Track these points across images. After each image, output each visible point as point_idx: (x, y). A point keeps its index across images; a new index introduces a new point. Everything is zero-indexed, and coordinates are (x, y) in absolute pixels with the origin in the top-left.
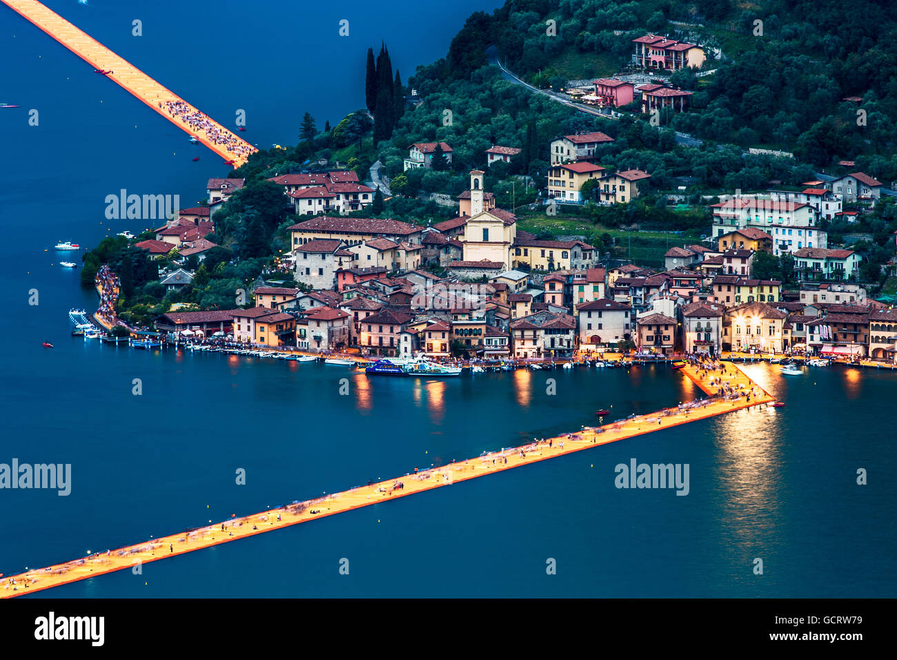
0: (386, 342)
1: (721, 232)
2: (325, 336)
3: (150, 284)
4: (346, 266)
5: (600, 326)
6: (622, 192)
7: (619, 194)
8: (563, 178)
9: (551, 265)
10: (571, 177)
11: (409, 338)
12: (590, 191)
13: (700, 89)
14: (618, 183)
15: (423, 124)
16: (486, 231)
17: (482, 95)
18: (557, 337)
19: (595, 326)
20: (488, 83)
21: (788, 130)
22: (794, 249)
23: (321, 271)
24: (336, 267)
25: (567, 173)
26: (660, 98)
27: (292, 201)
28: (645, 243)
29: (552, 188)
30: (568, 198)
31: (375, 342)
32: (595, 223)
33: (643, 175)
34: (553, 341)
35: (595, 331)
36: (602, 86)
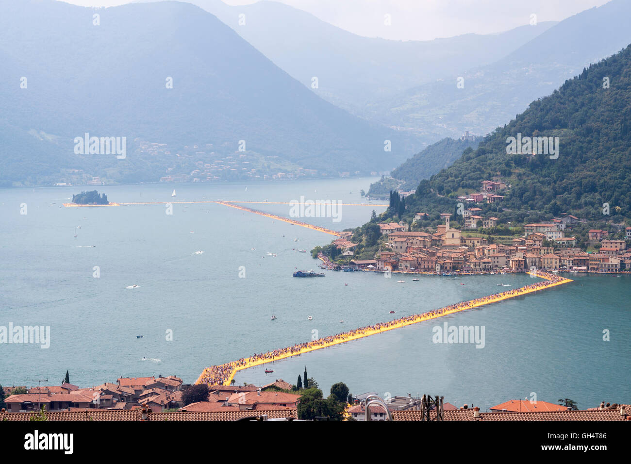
0: (430, 267)
1: (528, 234)
2: (409, 266)
3: (340, 255)
4: (409, 245)
5: (498, 262)
6: (491, 224)
7: (490, 224)
8: (470, 220)
9: (474, 246)
10: (474, 220)
11: (439, 265)
12: (479, 223)
13: (507, 195)
14: (489, 221)
15: (415, 210)
16: (453, 234)
17: (432, 201)
18: (487, 265)
19: (496, 262)
20: (434, 197)
21: (541, 205)
22: (554, 238)
23: (401, 247)
24: (406, 246)
25: (472, 219)
26: (494, 198)
27: (381, 231)
28: (503, 239)
29: (467, 224)
30: (472, 226)
31: (426, 267)
32: (484, 234)
33: (496, 219)
34: (485, 266)
35: (496, 264)
36: (473, 196)
